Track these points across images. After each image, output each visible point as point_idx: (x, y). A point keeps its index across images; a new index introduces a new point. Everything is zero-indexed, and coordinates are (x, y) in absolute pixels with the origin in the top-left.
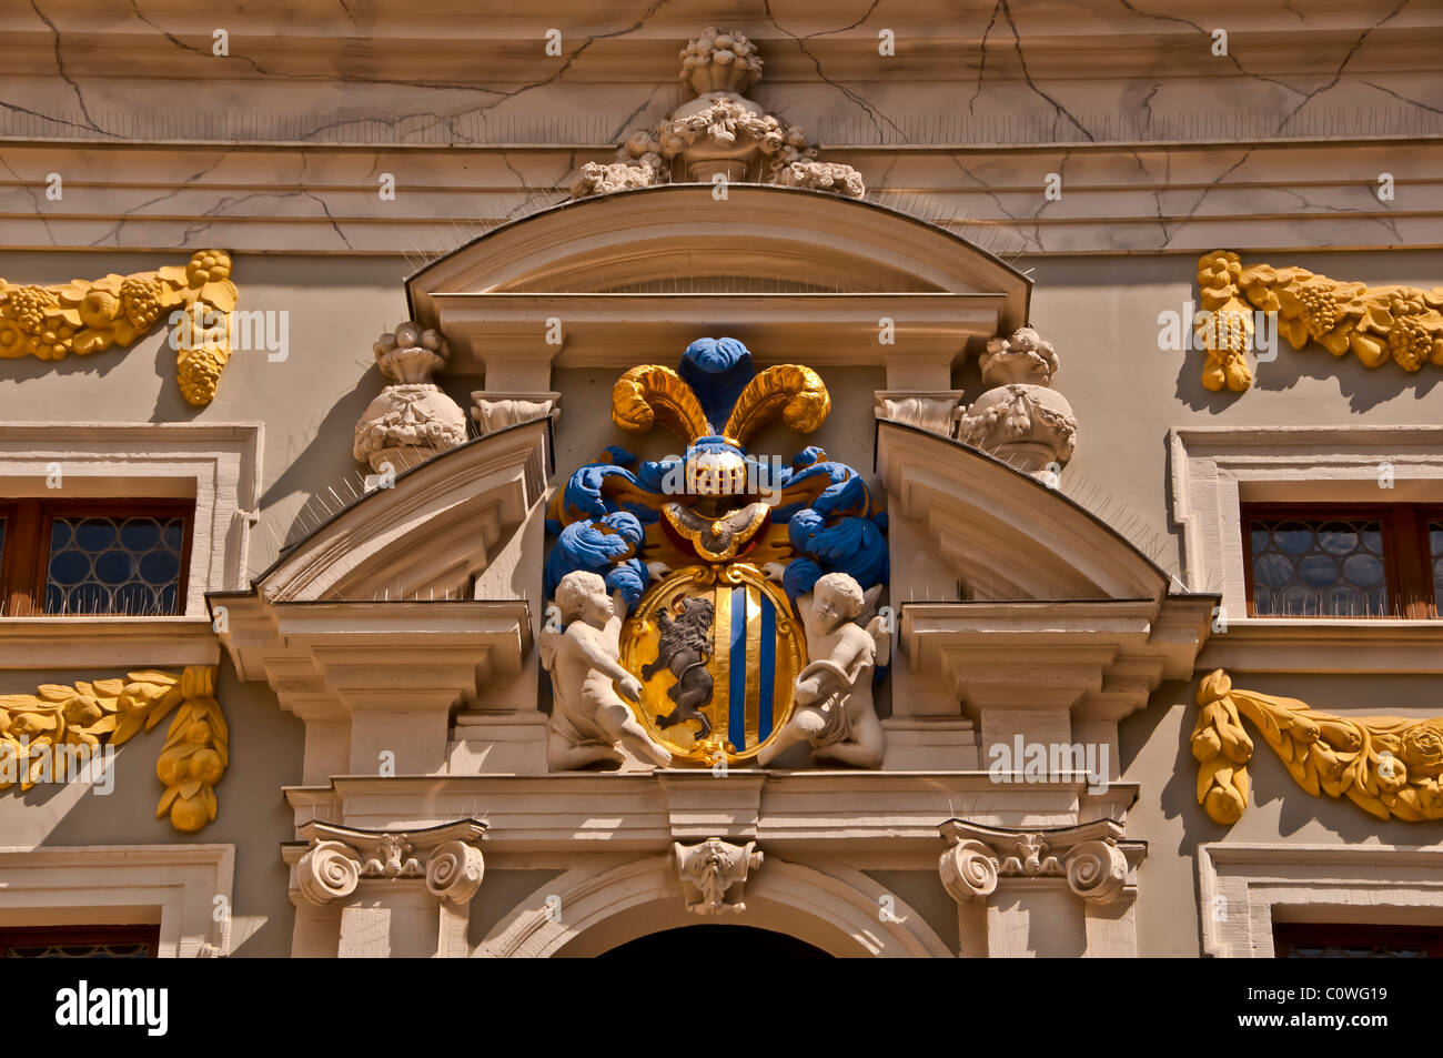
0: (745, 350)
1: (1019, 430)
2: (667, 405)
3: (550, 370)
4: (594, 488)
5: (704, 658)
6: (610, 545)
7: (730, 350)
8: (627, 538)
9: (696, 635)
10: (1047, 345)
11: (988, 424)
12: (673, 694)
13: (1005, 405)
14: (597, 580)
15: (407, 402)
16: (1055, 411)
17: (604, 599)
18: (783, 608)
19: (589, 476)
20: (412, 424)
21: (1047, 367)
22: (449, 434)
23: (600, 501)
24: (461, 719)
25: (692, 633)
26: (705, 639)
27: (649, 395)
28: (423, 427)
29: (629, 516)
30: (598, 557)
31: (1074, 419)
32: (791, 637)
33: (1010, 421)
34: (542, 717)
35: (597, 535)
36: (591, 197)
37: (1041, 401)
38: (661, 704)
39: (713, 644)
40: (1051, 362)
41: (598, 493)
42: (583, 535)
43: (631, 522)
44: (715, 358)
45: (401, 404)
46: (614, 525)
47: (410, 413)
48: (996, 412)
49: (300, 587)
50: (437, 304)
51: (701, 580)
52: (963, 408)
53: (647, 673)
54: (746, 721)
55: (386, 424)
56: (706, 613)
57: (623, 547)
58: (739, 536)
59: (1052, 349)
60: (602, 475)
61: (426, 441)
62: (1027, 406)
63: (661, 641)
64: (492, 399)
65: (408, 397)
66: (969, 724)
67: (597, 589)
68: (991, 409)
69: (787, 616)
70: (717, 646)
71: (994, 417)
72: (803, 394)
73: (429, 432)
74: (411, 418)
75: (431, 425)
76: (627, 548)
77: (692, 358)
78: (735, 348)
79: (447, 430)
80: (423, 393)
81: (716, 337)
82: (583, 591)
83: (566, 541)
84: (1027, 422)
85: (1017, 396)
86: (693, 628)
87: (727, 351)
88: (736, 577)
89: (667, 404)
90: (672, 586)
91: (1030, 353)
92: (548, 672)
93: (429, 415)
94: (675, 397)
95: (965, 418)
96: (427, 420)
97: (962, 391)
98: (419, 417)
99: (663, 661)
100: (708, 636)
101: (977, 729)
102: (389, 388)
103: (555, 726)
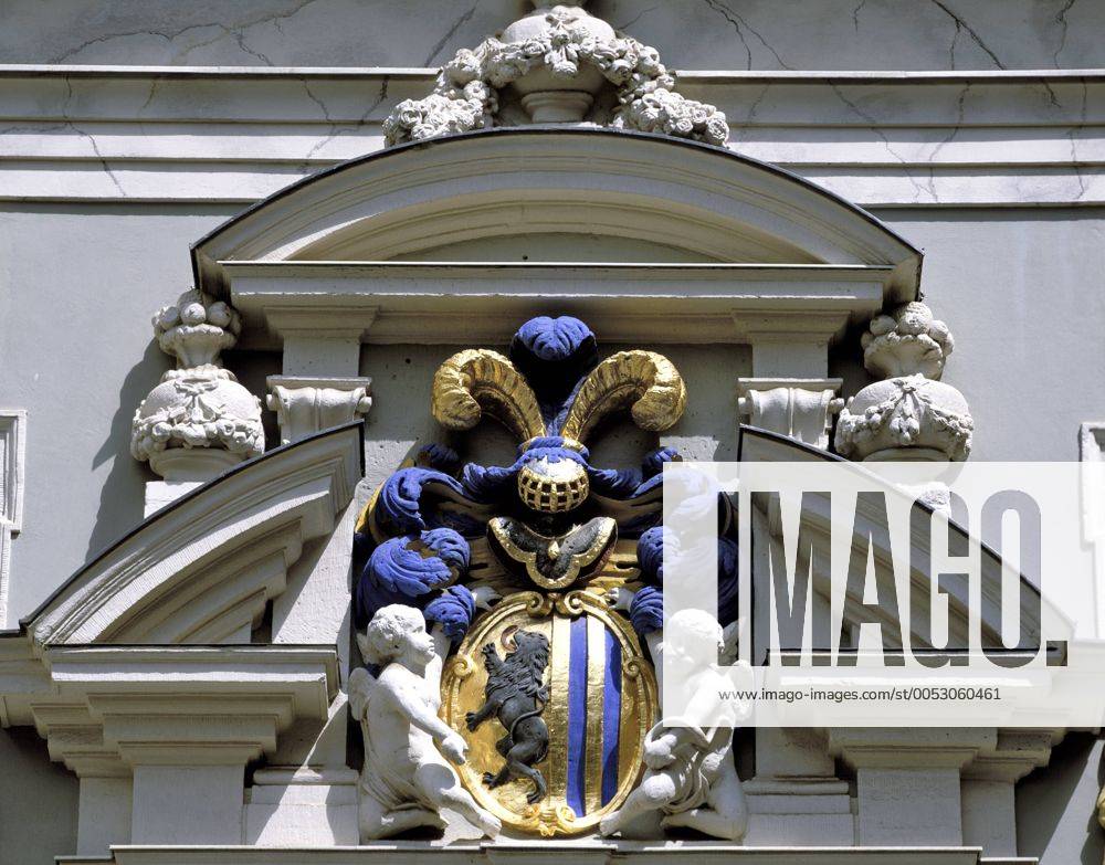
0: (588, 332)
1: (907, 434)
2: (496, 396)
3: (358, 348)
4: (410, 499)
5: (539, 705)
6: (431, 572)
7: (571, 334)
8: (450, 562)
9: (529, 679)
10: (940, 325)
11: (870, 426)
12: (503, 748)
13: (889, 404)
14: (415, 616)
15: (194, 395)
16: (948, 413)
17: (423, 640)
18: (629, 643)
19: (405, 485)
20: (200, 422)
21: (940, 351)
22: (243, 434)
23: (418, 515)
24: (258, 777)
25: (524, 676)
26: (540, 683)
27: (474, 387)
28: (213, 427)
29: (450, 533)
30: (416, 587)
31: (969, 419)
32: (639, 679)
33: (896, 423)
34: (352, 775)
35: (415, 559)
36: (408, 144)
37: (931, 399)
38: (488, 760)
39: (549, 689)
40: (944, 344)
41: (416, 505)
42: (398, 558)
43: (453, 542)
44: (553, 344)
45: (187, 396)
46: (434, 546)
47: (197, 408)
48: (880, 412)
49: (75, 627)
50: (227, 275)
51: (536, 609)
52: (841, 401)
53: (473, 723)
54: (587, 781)
55: (171, 421)
56: (541, 652)
57: (446, 573)
58: (580, 559)
59: (946, 330)
60: (420, 484)
61: (217, 443)
62: (916, 405)
63: (489, 685)
64: (291, 386)
65: (195, 388)
66: (844, 787)
67: (415, 627)
68: (873, 409)
69: (635, 654)
70: (554, 692)
71: (877, 418)
72: (656, 389)
73: (220, 431)
74: (198, 414)
75: (222, 423)
76: (450, 574)
77: (526, 343)
78: (575, 329)
79: (241, 428)
80: (213, 383)
81: (554, 316)
82: (399, 630)
83: (379, 566)
84: (916, 425)
85: (905, 393)
86: (526, 670)
87: (567, 336)
88: (575, 607)
89: (495, 394)
90: (500, 617)
91: (921, 337)
92: (359, 722)
93: (219, 412)
94: (506, 388)
95: (845, 415)
96: (218, 417)
97: (841, 380)
98: (208, 413)
99: (492, 711)
100: (544, 679)
101: (853, 793)
102: (172, 373)
103: (367, 787)
